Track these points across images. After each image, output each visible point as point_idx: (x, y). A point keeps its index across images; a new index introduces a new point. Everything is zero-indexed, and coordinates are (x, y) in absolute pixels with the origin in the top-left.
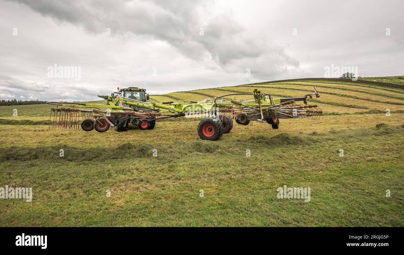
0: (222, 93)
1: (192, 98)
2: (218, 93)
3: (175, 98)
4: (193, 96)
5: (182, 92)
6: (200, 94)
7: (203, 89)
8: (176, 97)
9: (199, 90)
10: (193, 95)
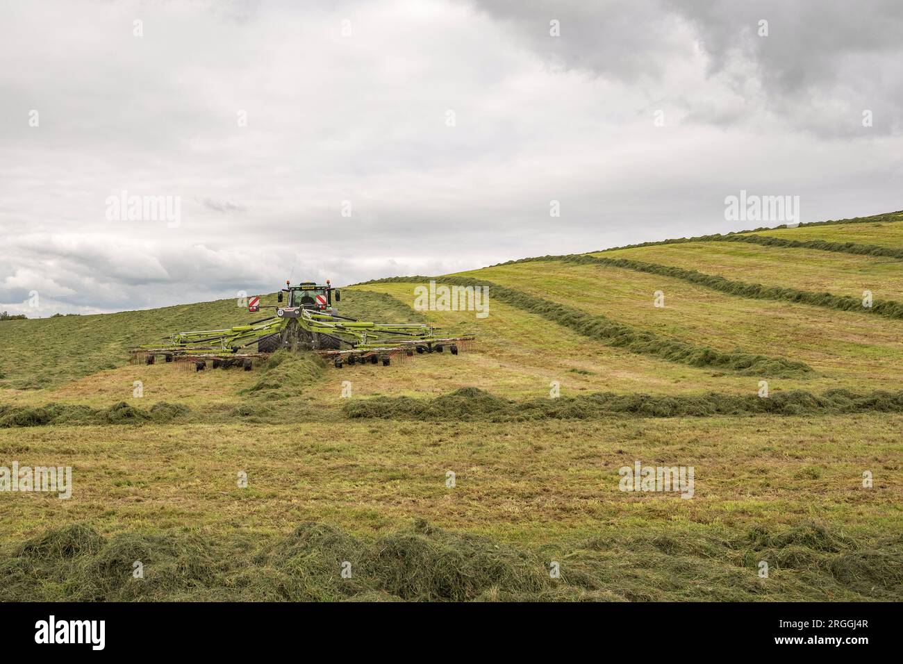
0: (779, 258)
1: (595, 293)
2: (754, 260)
3: (504, 295)
4: (604, 282)
5: (549, 259)
6: (643, 270)
7: (667, 242)
8: (512, 285)
9: (646, 244)
10: (604, 276)
